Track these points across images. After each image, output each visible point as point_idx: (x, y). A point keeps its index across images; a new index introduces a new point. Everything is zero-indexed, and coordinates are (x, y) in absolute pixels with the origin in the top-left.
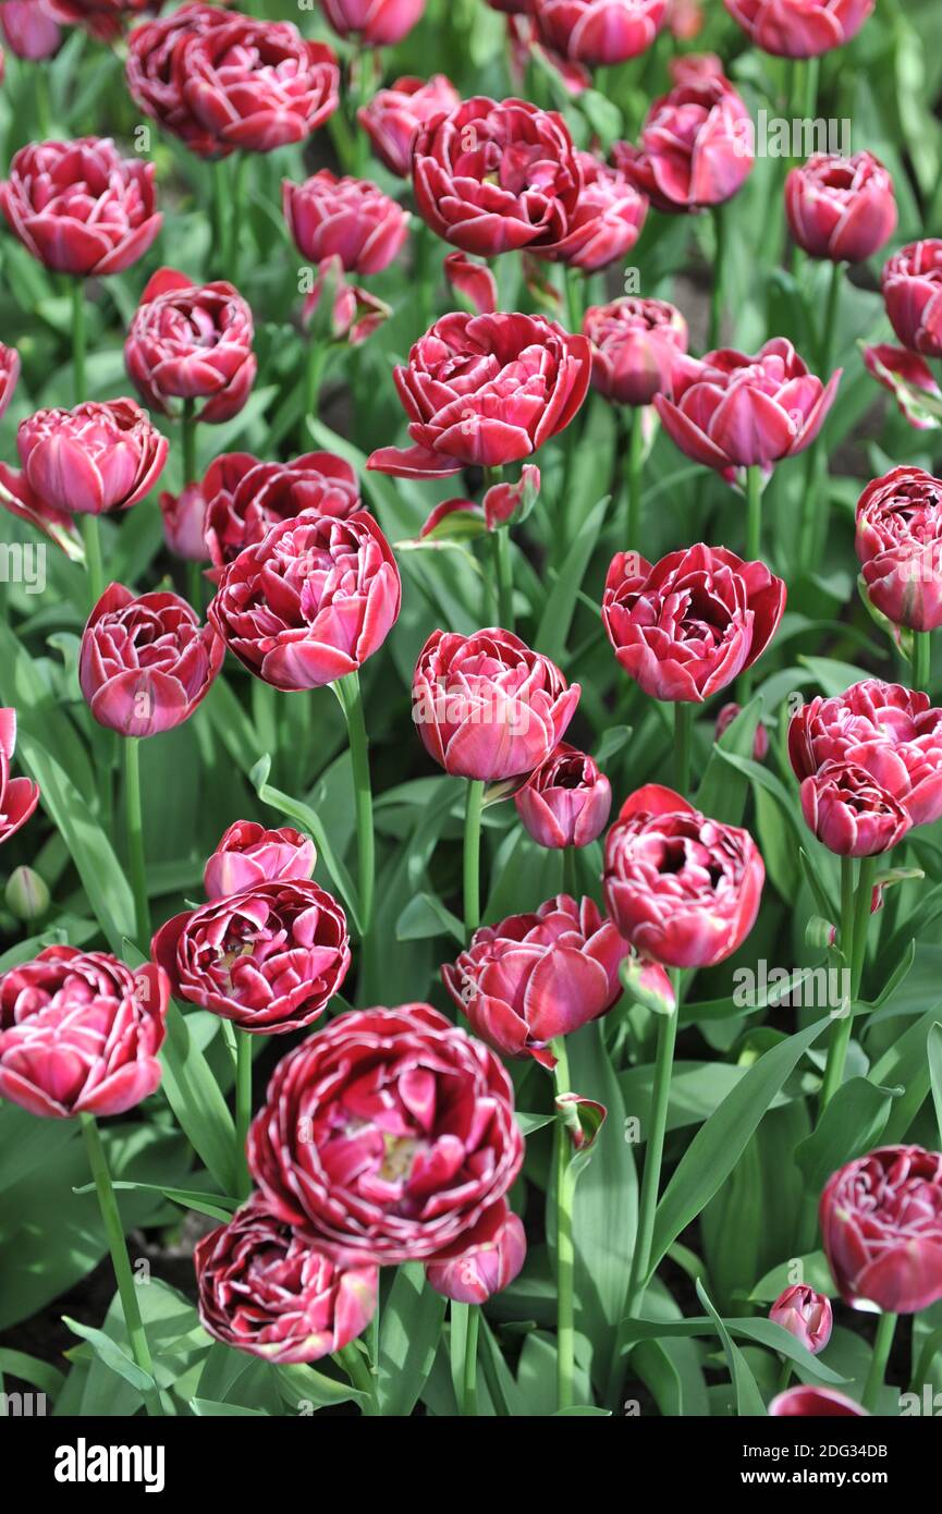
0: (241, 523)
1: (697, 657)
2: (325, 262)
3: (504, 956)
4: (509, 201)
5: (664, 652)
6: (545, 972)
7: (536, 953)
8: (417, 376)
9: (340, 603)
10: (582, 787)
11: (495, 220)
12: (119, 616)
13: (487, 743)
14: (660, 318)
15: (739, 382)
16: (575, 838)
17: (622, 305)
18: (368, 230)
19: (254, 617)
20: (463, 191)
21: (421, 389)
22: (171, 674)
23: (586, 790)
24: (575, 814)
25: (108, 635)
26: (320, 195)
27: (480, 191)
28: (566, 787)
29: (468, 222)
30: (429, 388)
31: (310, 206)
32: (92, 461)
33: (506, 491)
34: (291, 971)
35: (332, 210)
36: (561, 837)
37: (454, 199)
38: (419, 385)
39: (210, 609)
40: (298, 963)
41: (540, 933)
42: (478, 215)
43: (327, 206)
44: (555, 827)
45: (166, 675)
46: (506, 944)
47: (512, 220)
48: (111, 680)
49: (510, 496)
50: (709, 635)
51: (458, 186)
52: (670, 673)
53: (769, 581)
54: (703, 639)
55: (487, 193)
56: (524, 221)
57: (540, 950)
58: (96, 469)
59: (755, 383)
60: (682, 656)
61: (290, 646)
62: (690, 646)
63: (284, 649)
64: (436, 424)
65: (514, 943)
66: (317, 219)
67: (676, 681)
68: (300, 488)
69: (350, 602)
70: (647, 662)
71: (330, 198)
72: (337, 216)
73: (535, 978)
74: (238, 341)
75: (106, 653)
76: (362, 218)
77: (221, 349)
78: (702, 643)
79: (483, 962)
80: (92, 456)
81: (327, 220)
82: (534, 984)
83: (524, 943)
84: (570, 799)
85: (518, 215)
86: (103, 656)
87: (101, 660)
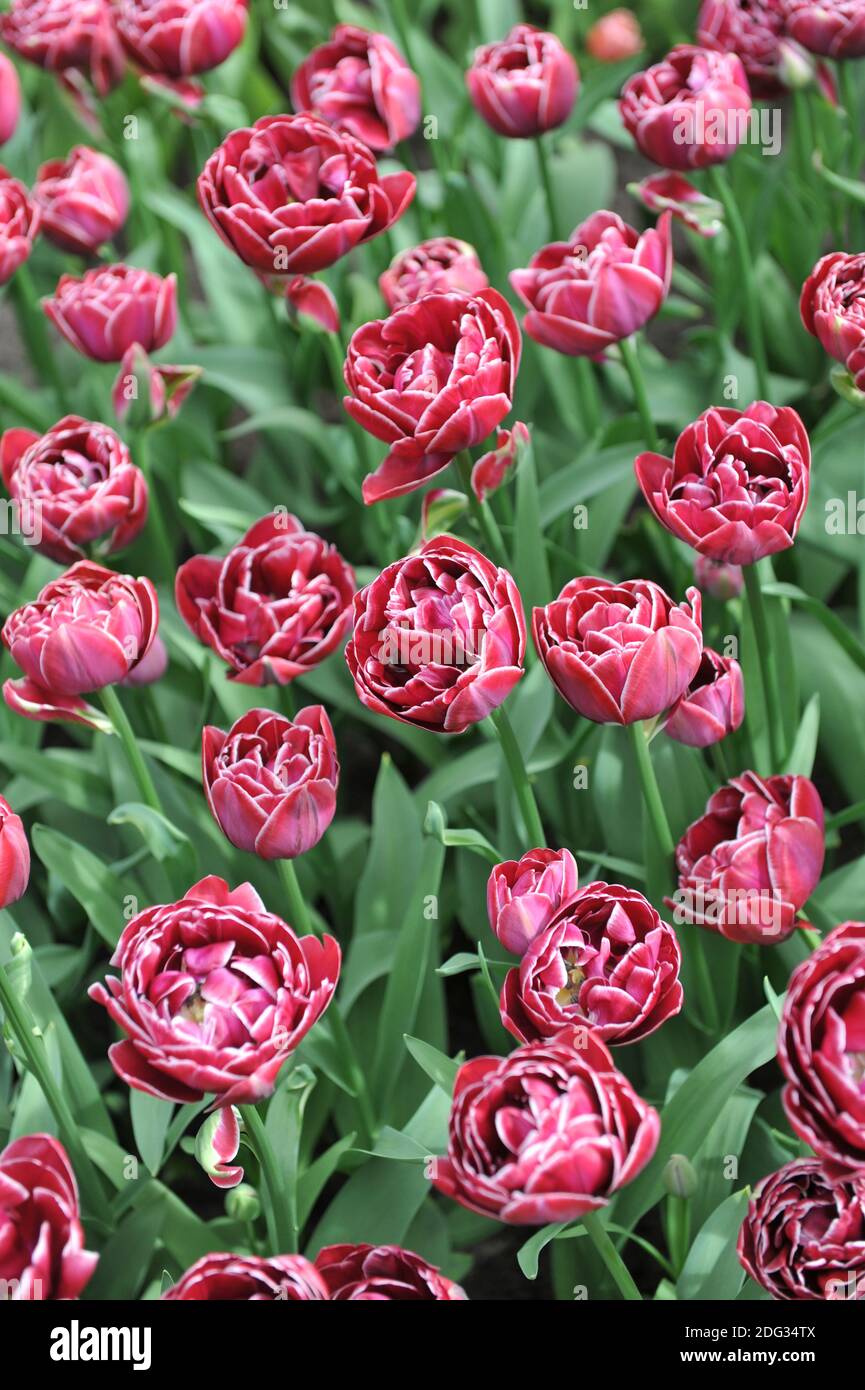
0: (242, 618)
1: (780, 508)
2: (127, 355)
3: (734, 858)
4: (334, 208)
5: (754, 518)
6: (778, 850)
7: (757, 841)
8: (380, 396)
9: (493, 625)
10: (720, 676)
11: (332, 230)
12: (229, 753)
13: (657, 679)
14: (451, 253)
15: (597, 267)
16: (733, 723)
17: (404, 259)
18: (152, 307)
19: (421, 678)
20: (290, 219)
21: (391, 407)
22: (320, 777)
23: (725, 676)
24: (726, 702)
25: (241, 775)
26: (92, 297)
27: (307, 211)
28: (708, 683)
29: (306, 245)
30: (400, 401)
31: (88, 313)
32: (105, 631)
33: (493, 459)
34: (638, 969)
35: (111, 305)
36: (720, 729)
37: (285, 230)
38: (386, 403)
39: (363, 697)
40: (640, 960)
41: (748, 822)
42: (312, 234)
43: (105, 303)
44: (715, 723)
45: (315, 781)
46: (725, 849)
47: (349, 223)
48: (273, 813)
49: (498, 462)
50: (782, 484)
51: (280, 217)
52: (765, 535)
53: (775, 414)
54: (780, 490)
55: (315, 209)
56: (356, 218)
57: (759, 836)
58: (112, 637)
59: (612, 260)
60: (769, 514)
61: (472, 686)
62: (772, 502)
63: (468, 692)
64: (423, 430)
65: (731, 843)
66: (100, 320)
67: (771, 538)
68: (275, 560)
69: (499, 618)
70: (742, 536)
71: (103, 296)
72: (120, 308)
73: (773, 862)
74: (124, 460)
75: (254, 792)
76: (143, 298)
77: (117, 475)
78: (781, 493)
79: (715, 875)
80: (103, 627)
81: (112, 316)
82: (775, 867)
83: (740, 838)
84: (718, 693)
85: (349, 215)
86: (253, 796)
87: (253, 801)
